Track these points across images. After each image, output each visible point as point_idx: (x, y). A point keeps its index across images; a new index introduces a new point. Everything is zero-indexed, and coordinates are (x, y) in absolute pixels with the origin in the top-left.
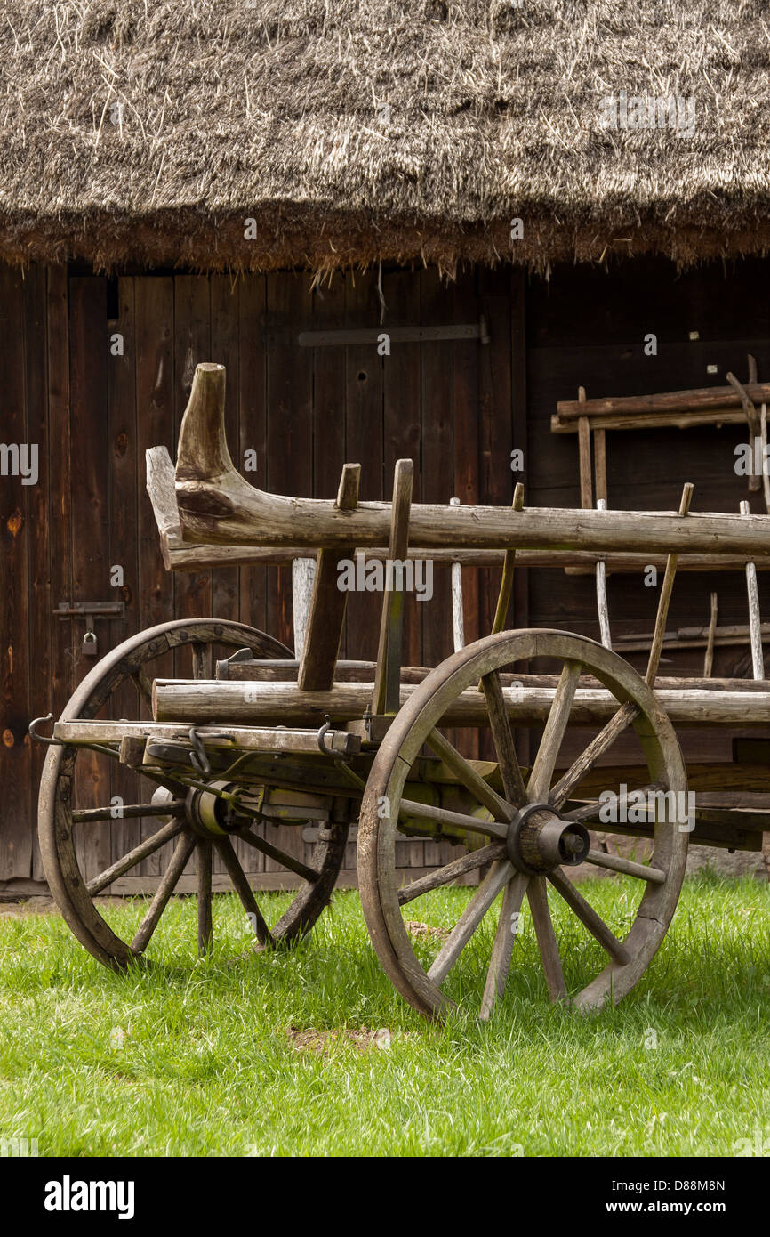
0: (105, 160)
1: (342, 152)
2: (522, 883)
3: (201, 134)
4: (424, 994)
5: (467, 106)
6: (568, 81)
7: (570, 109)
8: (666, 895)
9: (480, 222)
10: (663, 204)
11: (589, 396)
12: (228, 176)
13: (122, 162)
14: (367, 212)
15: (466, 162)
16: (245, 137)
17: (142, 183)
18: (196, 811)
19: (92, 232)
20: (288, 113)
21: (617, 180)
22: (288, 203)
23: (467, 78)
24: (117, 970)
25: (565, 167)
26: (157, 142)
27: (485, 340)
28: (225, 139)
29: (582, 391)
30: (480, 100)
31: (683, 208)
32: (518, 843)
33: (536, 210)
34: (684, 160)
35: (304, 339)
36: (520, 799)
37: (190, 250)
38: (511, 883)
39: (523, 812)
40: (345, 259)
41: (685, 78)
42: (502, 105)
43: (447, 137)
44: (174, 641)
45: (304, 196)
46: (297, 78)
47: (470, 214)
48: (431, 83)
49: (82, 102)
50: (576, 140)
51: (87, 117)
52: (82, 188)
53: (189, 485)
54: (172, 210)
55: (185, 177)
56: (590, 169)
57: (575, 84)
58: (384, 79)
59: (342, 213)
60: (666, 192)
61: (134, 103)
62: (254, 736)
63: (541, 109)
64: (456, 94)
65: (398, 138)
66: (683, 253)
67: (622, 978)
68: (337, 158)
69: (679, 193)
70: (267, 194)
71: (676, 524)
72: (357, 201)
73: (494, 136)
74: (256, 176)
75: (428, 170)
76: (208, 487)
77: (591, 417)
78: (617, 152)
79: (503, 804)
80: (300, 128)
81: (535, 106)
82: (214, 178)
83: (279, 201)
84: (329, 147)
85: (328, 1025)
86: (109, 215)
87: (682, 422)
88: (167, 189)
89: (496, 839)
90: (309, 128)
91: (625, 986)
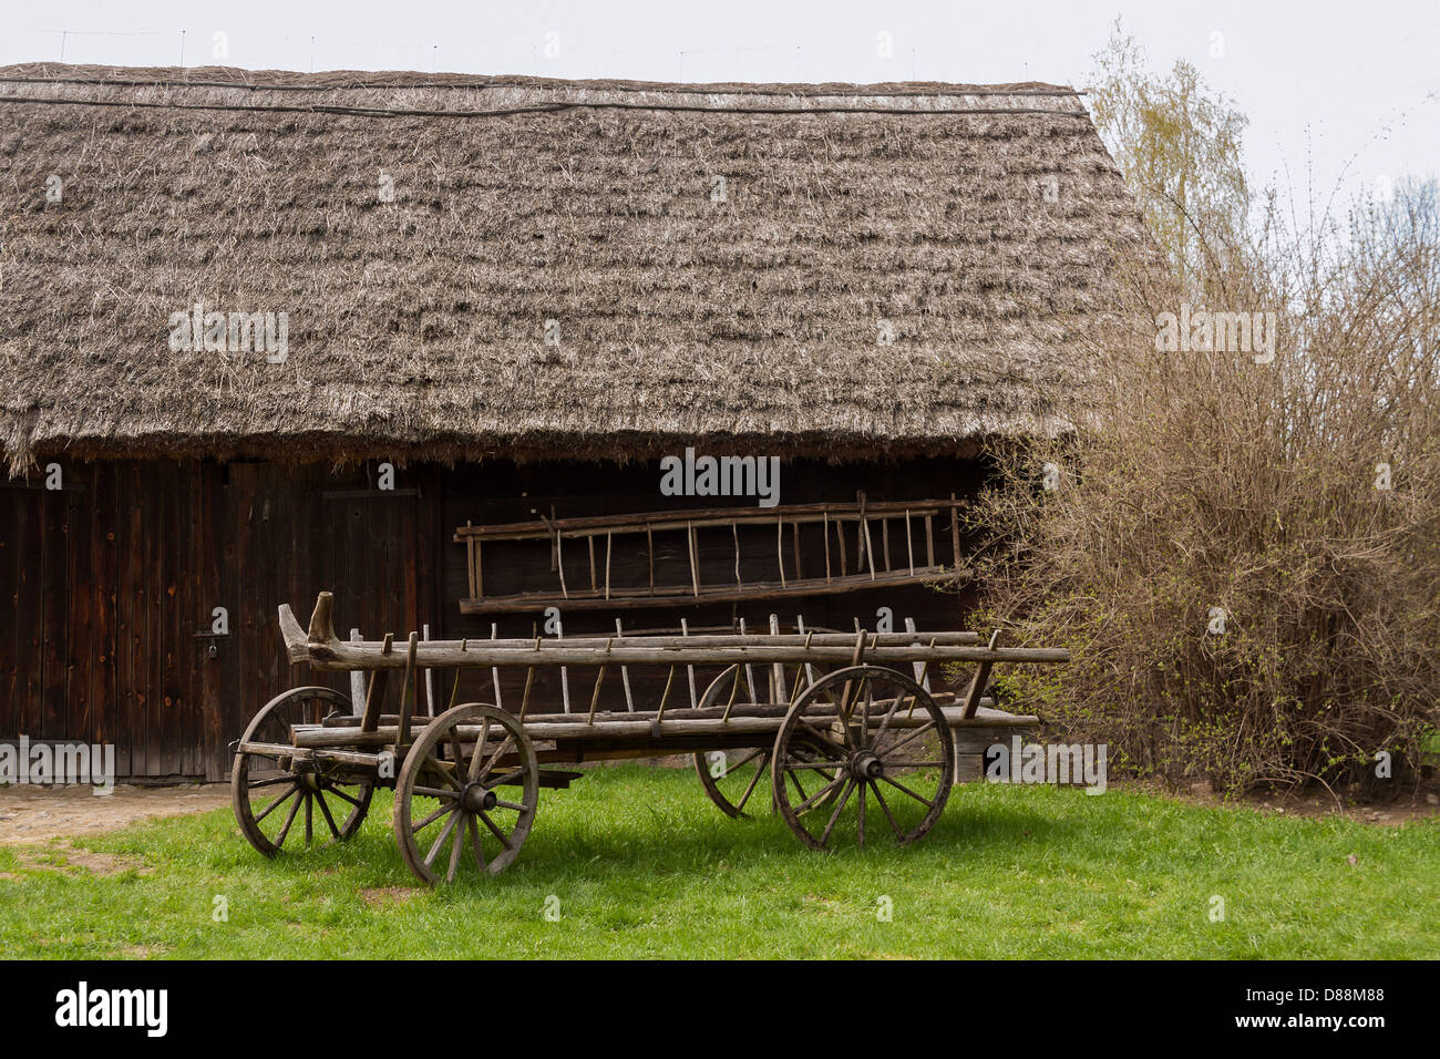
0: (224, 406)
1: (348, 405)
2: (466, 818)
3: (274, 393)
4: (423, 872)
5: (411, 380)
6: (462, 369)
7: (463, 384)
8: (529, 817)
9: (419, 442)
10: (511, 436)
11: (473, 524)
12: (290, 417)
13: (233, 408)
14: (362, 437)
15: (411, 412)
16: (297, 395)
17: (244, 420)
18: (306, 780)
19: (218, 445)
20: (320, 382)
21: (486, 424)
22: (322, 432)
23: (411, 365)
24: (269, 856)
25: (461, 415)
26: (251, 397)
27: (420, 496)
28: (287, 397)
29: (469, 522)
30: (418, 377)
31: (520, 439)
32: (465, 802)
33: (446, 437)
34: (520, 413)
35: (327, 495)
36: (465, 780)
37: (269, 453)
38: (461, 819)
39: (466, 787)
40: (349, 458)
41: (519, 369)
42: (429, 381)
43: (402, 398)
44: (295, 699)
45: (330, 428)
46: (323, 363)
47: (414, 438)
48: (393, 368)
49: (210, 373)
50: (467, 402)
51: (213, 382)
52: (212, 421)
53: (314, 645)
54: (261, 434)
55: (267, 417)
56: (474, 417)
57: (466, 370)
58: (368, 365)
59: (349, 437)
60: (512, 431)
61: (238, 374)
62: (344, 756)
63: (448, 384)
64: (405, 374)
65: (377, 398)
66: (520, 459)
67: (510, 856)
68: (346, 408)
69: (518, 431)
70: (310, 427)
71: (534, 654)
72: (357, 431)
73: (425, 397)
74: (304, 417)
75: (392, 415)
76: (324, 646)
77: (473, 535)
78: (487, 408)
79: (457, 783)
80: (326, 391)
81: (445, 382)
82: (282, 417)
83: (316, 431)
84: (342, 401)
85: (378, 886)
86: (227, 437)
87: (519, 538)
88: (258, 422)
89: (455, 799)
90: (330, 391)
91: (511, 860)
